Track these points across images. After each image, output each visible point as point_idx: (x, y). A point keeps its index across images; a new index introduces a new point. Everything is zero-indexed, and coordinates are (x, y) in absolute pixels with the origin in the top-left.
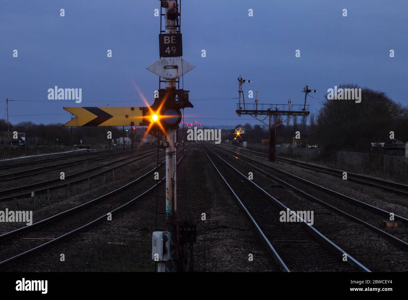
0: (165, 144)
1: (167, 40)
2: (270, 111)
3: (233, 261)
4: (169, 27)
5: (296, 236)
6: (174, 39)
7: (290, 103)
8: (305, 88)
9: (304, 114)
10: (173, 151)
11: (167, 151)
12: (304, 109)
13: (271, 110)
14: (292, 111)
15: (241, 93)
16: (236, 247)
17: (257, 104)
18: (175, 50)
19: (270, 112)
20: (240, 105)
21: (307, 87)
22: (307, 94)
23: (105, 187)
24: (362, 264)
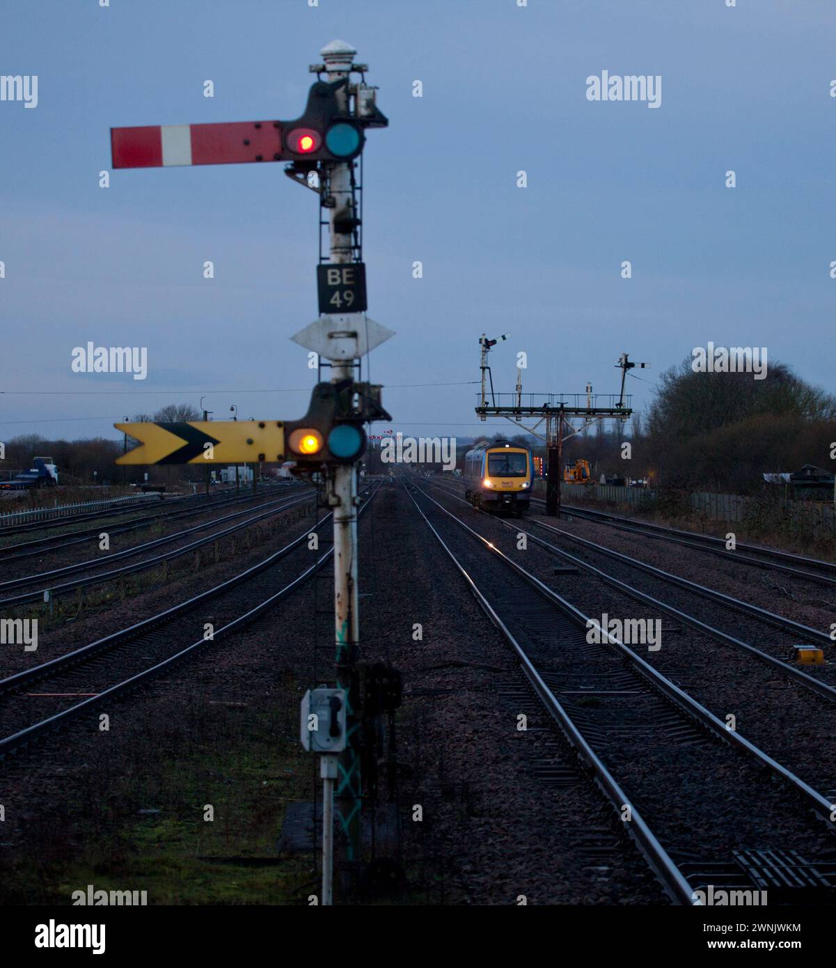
0: (332, 500)
1: (334, 277)
2: (549, 409)
3: (478, 740)
4: (338, 250)
5: (609, 681)
6: (348, 276)
7: (591, 391)
8: (621, 359)
9: (619, 414)
10: (349, 515)
11: (337, 513)
12: (620, 404)
13: (550, 406)
14: (594, 407)
15: (487, 370)
16: (483, 708)
17: (520, 394)
18: (351, 299)
19: (547, 411)
20: (483, 397)
21: (626, 356)
22: (625, 371)
23: (199, 578)
24: (751, 742)
